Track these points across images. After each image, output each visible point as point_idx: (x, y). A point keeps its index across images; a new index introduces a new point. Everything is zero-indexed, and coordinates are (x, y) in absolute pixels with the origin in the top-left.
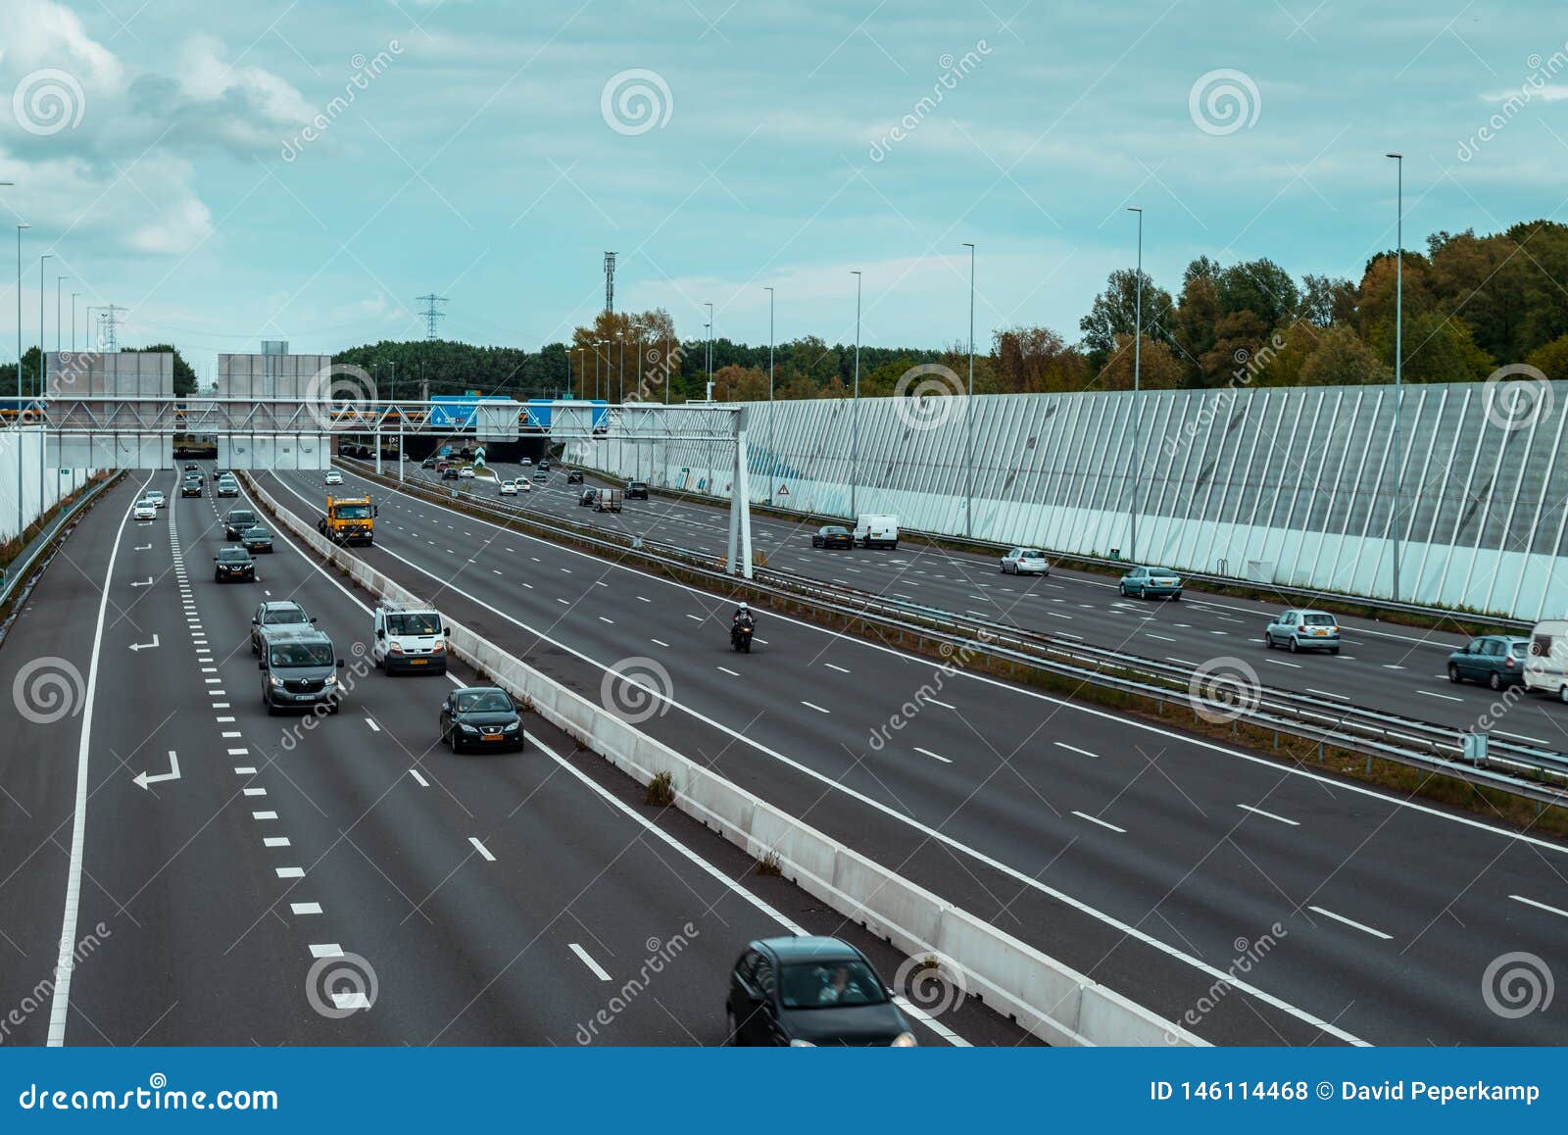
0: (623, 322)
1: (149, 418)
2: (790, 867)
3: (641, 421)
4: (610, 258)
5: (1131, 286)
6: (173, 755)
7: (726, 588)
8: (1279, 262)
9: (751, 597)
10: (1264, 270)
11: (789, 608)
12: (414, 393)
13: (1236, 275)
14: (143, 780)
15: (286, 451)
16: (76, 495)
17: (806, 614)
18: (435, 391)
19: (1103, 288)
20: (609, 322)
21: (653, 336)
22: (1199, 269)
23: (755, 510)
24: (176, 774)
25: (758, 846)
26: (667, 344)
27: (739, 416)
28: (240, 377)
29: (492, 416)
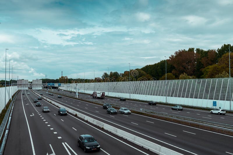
0: (63, 77)
1: (26, 85)
2: (89, 121)
3: (68, 85)
4: (62, 72)
5: (106, 74)
6: (33, 113)
7: (76, 99)
8: (118, 72)
9: (78, 99)
10: (116, 72)
11: (82, 100)
12: (45, 83)
13: (114, 73)
14: (31, 116)
15: (38, 88)
16: (17, 92)
17: (83, 101)
18: (47, 83)
19: (103, 74)
20: (62, 77)
21: (66, 78)
22: (111, 72)
23: (78, 93)
24: (34, 115)
25: (86, 119)
26: (67, 79)
27: (77, 85)
28: (34, 82)
29: (56, 85)
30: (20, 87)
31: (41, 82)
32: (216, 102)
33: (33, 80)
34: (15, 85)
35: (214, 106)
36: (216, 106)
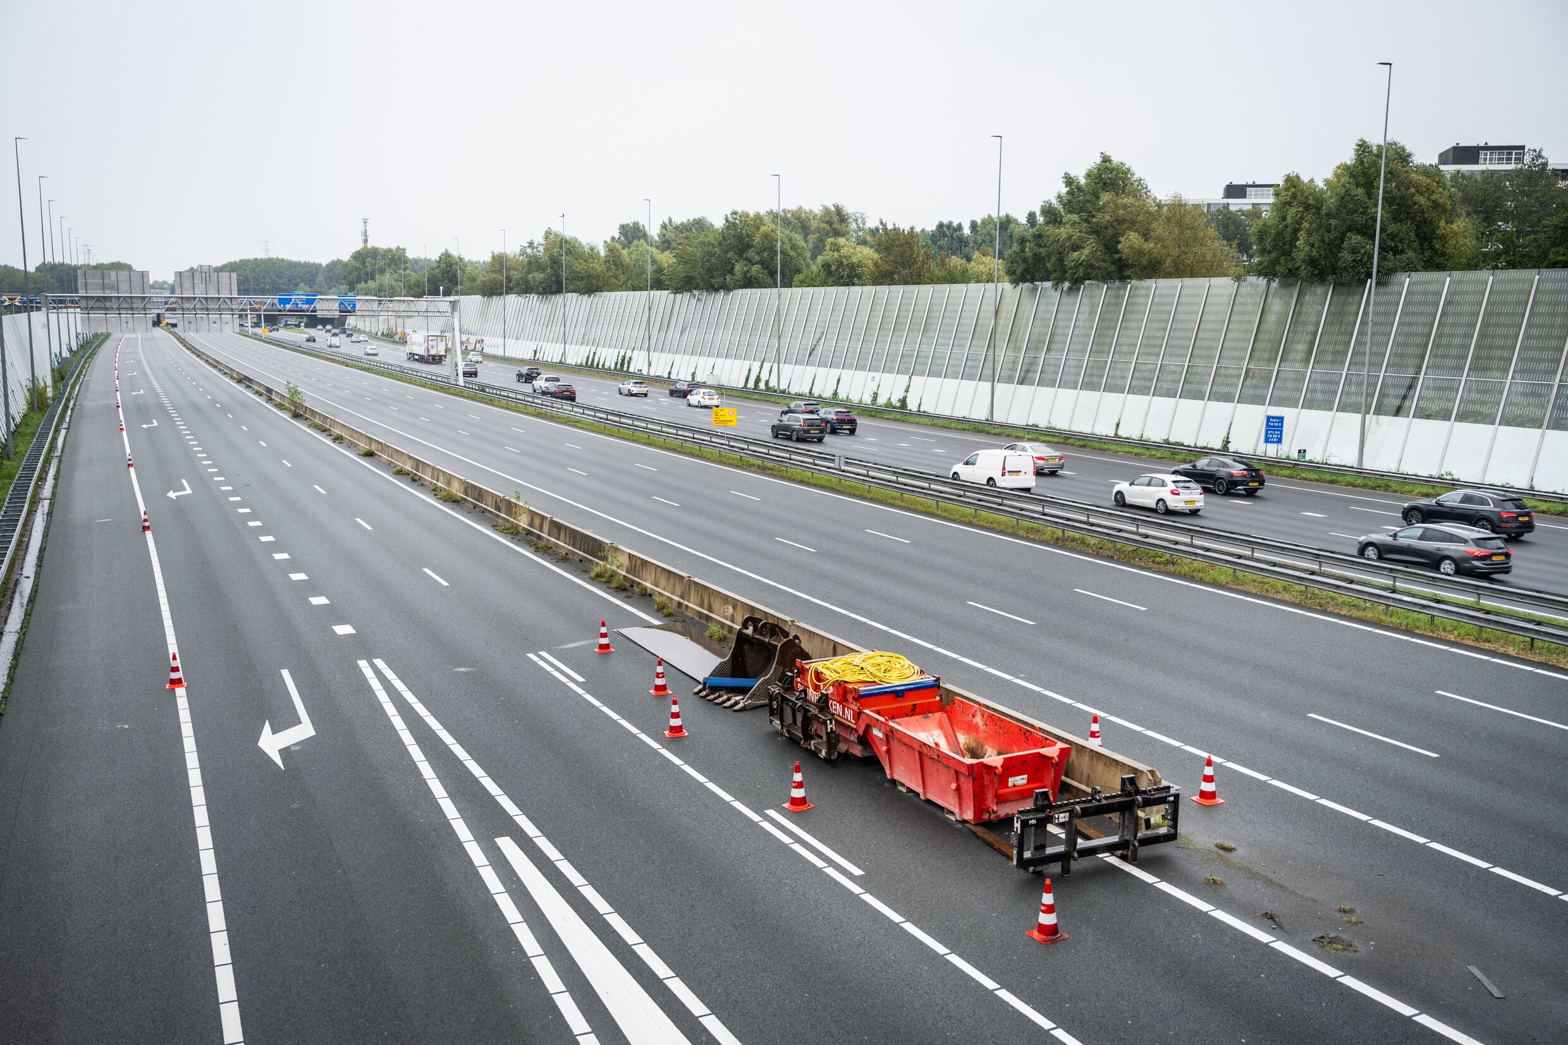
3: (403, 307)
6: (184, 481)
14: (172, 495)
15: (215, 323)
24: (189, 491)
27: (454, 304)
28: (187, 284)
29: (326, 305)
30: (97, 316)
31: (228, 287)
32: (1281, 419)
33: (180, 275)
34: (60, 304)
35: (1267, 441)
36: (1279, 441)
